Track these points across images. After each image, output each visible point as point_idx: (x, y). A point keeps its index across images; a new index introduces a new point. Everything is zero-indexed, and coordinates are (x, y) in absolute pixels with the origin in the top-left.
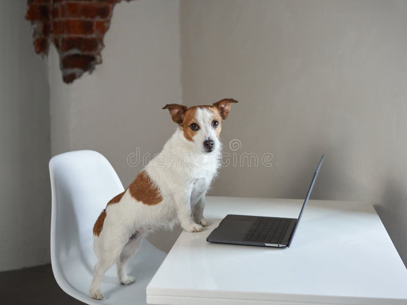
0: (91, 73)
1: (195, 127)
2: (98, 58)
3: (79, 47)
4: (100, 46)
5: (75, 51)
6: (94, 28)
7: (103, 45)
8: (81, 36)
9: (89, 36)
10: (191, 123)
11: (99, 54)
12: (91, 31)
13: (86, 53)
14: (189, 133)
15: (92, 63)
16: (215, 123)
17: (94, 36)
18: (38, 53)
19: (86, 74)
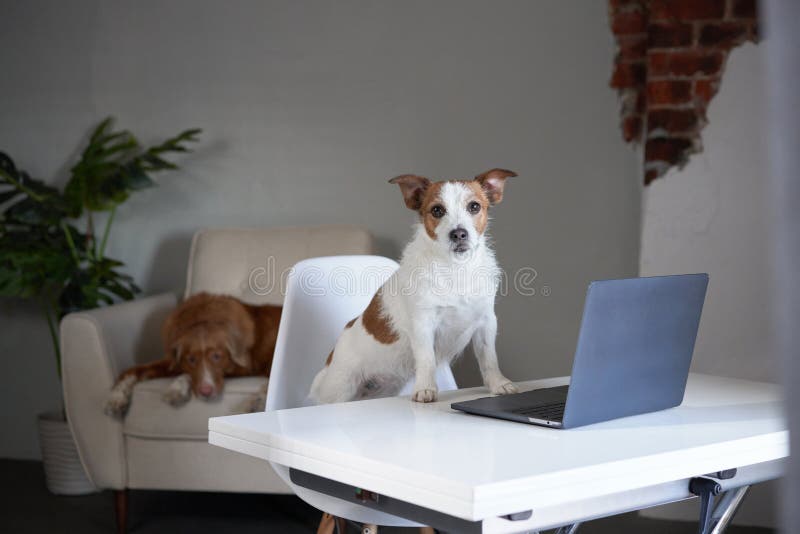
0: (681, 169)
1: (440, 211)
2: (697, 142)
3: (664, 126)
4: (700, 122)
5: (658, 133)
6: (693, 92)
7: (705, 120)
8: (668, 106)
9: (682, 107)
10: (432, 204)
11: (698, 136)
12: (686, 97)
13: (675, 135)
14: (430, 223)
15: (686, 152)
16: (473, 207)
17: (691, 105)
18: (628, 140)
19: (674, 170)
